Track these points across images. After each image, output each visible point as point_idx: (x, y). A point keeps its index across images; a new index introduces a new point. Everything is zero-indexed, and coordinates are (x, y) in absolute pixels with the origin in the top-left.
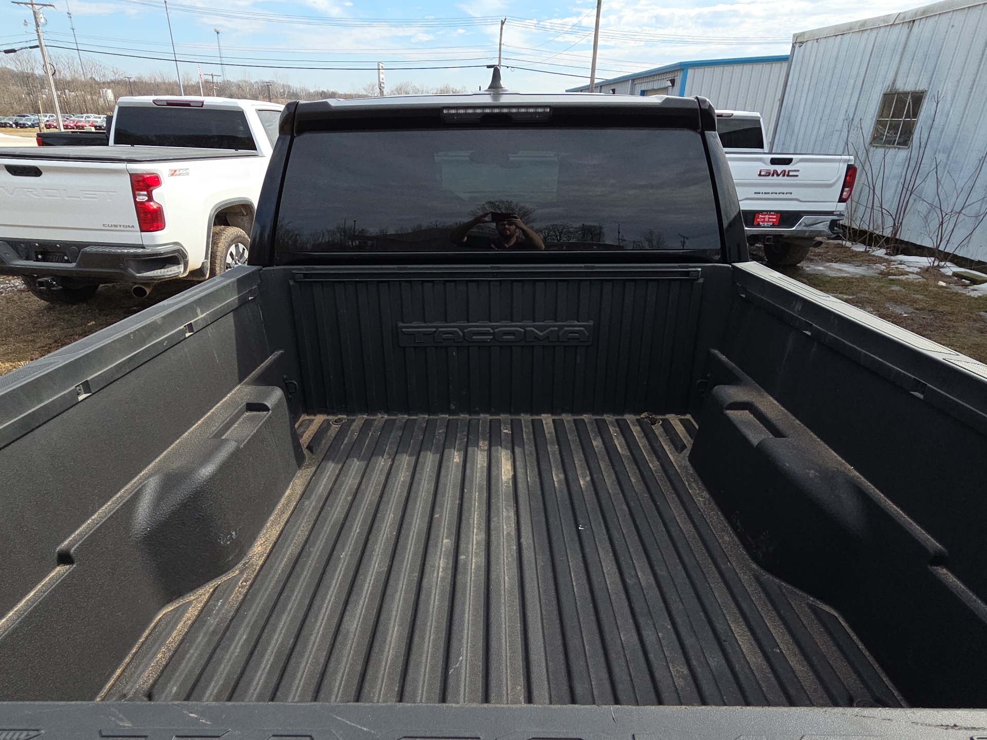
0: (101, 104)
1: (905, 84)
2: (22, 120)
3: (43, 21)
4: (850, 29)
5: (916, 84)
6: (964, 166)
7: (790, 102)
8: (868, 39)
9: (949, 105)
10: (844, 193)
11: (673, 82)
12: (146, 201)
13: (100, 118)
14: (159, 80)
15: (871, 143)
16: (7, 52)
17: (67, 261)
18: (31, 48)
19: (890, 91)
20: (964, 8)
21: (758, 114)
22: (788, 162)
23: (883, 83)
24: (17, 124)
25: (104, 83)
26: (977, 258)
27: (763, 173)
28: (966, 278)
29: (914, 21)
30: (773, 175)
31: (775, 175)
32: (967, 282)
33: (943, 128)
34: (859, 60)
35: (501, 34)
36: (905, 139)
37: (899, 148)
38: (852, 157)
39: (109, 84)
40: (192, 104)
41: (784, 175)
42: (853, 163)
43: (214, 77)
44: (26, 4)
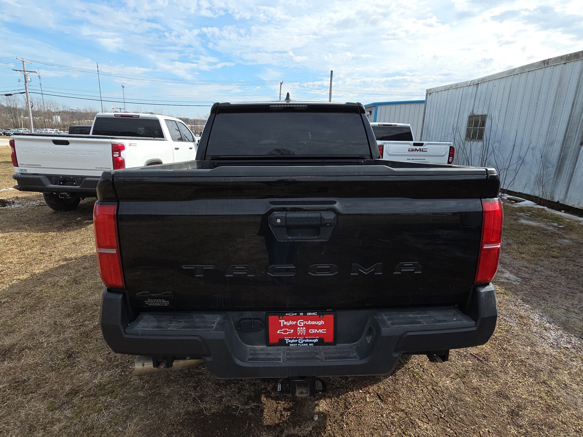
0: (54, 124)
1: (477, 112)
2: (8, 131)
3: (29, 79)
4: (451, 87)
5: (482, 112)
6: (507, 148)
7: (428, 121)
8: (459, 91)
9: (497, 121)
10: (450, 160)
11: (371, 112)
12: (118, 157)
13: (53, 131)
14: (89, 111)
15: (466, 139)
16: (6, 95)
17: (75, 185)
18: (21, 93)
19: (472, 115)
20: (499, 78)
21: (409, 125)
22: (422, 145)
23: (468, 111)
24: (5, 134)
25: (57, 113)
26: (518, 191)
27: (410, 150)
28: (513, 200)
29: (478, 84)
30: (415, 151)
31: (416, 151)
32: (513, 202)
33: (496, 132)
34: (457, 100)
35: (281, 89)
36: (481, 138)
37: (478, 141)
38: (451, 143)
39: (59, 113)
40: (133, 116)
41: (420, 151)
42: (452, 145)
43: (121, 110)
44: (20, 71)
